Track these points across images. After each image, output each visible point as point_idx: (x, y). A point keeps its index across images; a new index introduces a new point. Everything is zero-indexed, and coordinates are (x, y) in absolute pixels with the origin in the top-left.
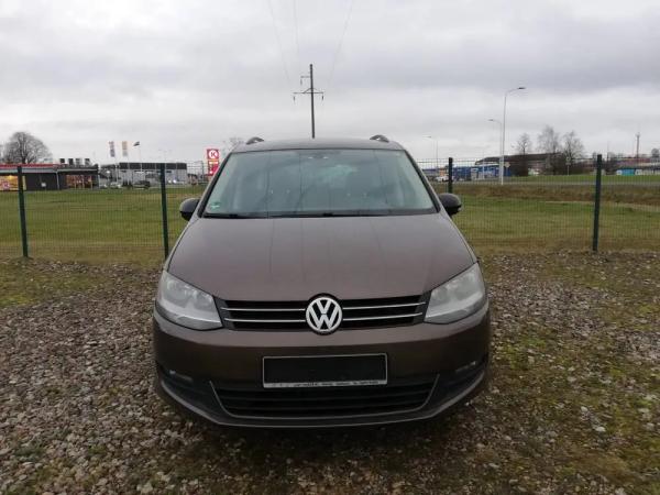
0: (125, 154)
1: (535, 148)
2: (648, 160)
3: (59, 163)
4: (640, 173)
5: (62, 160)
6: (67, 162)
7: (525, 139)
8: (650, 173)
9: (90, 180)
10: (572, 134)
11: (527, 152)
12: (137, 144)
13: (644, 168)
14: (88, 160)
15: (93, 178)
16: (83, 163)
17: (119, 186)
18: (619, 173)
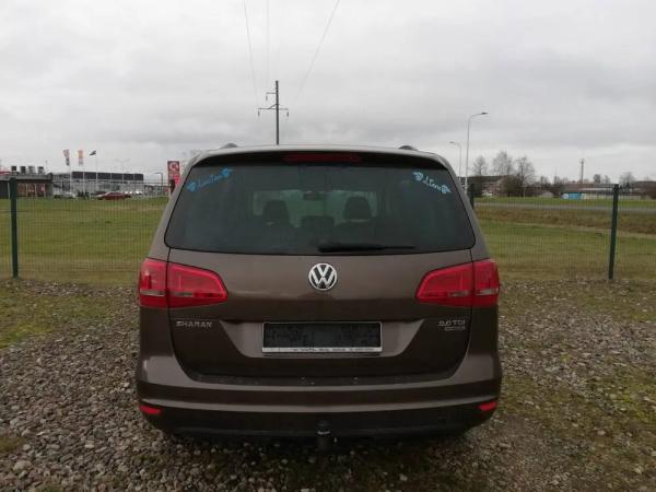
0: (81, 163)
1: (490, 170)
2: (591, 185)
3: (10, 170)
4: (585, 197)
5: (14, 168)
6: (18, 170)
7: (481, 162)
8: (595, 197)
9: (43, 189)
10: (524, 159)
11: (483, 174)
12: (94, 153)
13: (589, 192)
14: (41, 168)
15: (47, 187)
16: (37, 171)
17: (74, 196)
18: (566, 196)
